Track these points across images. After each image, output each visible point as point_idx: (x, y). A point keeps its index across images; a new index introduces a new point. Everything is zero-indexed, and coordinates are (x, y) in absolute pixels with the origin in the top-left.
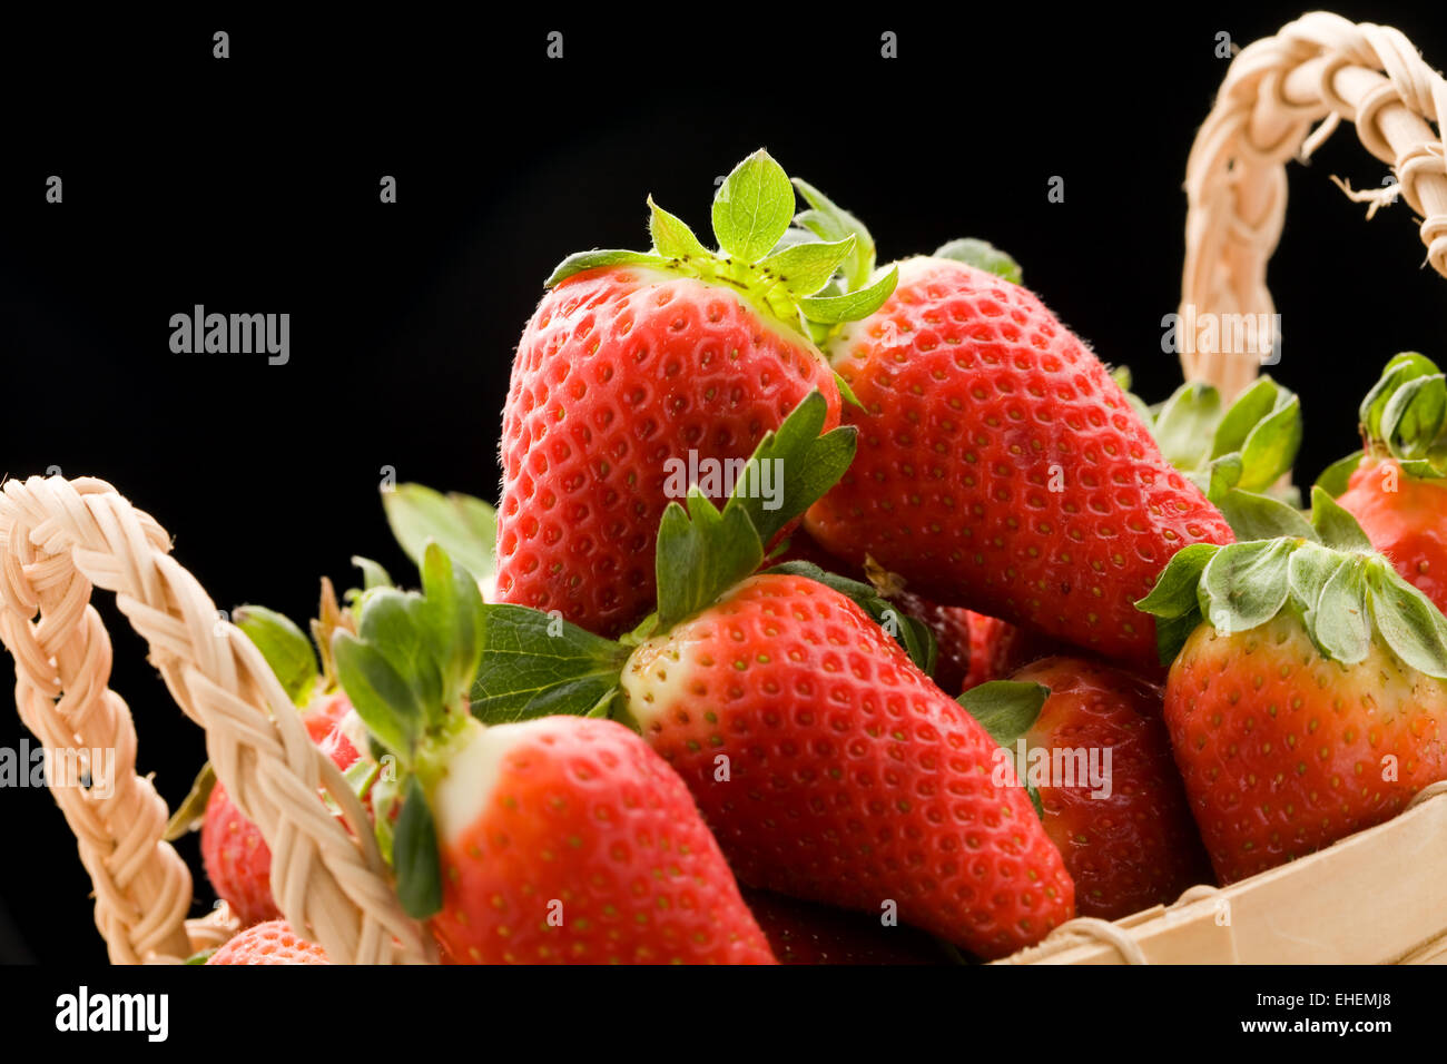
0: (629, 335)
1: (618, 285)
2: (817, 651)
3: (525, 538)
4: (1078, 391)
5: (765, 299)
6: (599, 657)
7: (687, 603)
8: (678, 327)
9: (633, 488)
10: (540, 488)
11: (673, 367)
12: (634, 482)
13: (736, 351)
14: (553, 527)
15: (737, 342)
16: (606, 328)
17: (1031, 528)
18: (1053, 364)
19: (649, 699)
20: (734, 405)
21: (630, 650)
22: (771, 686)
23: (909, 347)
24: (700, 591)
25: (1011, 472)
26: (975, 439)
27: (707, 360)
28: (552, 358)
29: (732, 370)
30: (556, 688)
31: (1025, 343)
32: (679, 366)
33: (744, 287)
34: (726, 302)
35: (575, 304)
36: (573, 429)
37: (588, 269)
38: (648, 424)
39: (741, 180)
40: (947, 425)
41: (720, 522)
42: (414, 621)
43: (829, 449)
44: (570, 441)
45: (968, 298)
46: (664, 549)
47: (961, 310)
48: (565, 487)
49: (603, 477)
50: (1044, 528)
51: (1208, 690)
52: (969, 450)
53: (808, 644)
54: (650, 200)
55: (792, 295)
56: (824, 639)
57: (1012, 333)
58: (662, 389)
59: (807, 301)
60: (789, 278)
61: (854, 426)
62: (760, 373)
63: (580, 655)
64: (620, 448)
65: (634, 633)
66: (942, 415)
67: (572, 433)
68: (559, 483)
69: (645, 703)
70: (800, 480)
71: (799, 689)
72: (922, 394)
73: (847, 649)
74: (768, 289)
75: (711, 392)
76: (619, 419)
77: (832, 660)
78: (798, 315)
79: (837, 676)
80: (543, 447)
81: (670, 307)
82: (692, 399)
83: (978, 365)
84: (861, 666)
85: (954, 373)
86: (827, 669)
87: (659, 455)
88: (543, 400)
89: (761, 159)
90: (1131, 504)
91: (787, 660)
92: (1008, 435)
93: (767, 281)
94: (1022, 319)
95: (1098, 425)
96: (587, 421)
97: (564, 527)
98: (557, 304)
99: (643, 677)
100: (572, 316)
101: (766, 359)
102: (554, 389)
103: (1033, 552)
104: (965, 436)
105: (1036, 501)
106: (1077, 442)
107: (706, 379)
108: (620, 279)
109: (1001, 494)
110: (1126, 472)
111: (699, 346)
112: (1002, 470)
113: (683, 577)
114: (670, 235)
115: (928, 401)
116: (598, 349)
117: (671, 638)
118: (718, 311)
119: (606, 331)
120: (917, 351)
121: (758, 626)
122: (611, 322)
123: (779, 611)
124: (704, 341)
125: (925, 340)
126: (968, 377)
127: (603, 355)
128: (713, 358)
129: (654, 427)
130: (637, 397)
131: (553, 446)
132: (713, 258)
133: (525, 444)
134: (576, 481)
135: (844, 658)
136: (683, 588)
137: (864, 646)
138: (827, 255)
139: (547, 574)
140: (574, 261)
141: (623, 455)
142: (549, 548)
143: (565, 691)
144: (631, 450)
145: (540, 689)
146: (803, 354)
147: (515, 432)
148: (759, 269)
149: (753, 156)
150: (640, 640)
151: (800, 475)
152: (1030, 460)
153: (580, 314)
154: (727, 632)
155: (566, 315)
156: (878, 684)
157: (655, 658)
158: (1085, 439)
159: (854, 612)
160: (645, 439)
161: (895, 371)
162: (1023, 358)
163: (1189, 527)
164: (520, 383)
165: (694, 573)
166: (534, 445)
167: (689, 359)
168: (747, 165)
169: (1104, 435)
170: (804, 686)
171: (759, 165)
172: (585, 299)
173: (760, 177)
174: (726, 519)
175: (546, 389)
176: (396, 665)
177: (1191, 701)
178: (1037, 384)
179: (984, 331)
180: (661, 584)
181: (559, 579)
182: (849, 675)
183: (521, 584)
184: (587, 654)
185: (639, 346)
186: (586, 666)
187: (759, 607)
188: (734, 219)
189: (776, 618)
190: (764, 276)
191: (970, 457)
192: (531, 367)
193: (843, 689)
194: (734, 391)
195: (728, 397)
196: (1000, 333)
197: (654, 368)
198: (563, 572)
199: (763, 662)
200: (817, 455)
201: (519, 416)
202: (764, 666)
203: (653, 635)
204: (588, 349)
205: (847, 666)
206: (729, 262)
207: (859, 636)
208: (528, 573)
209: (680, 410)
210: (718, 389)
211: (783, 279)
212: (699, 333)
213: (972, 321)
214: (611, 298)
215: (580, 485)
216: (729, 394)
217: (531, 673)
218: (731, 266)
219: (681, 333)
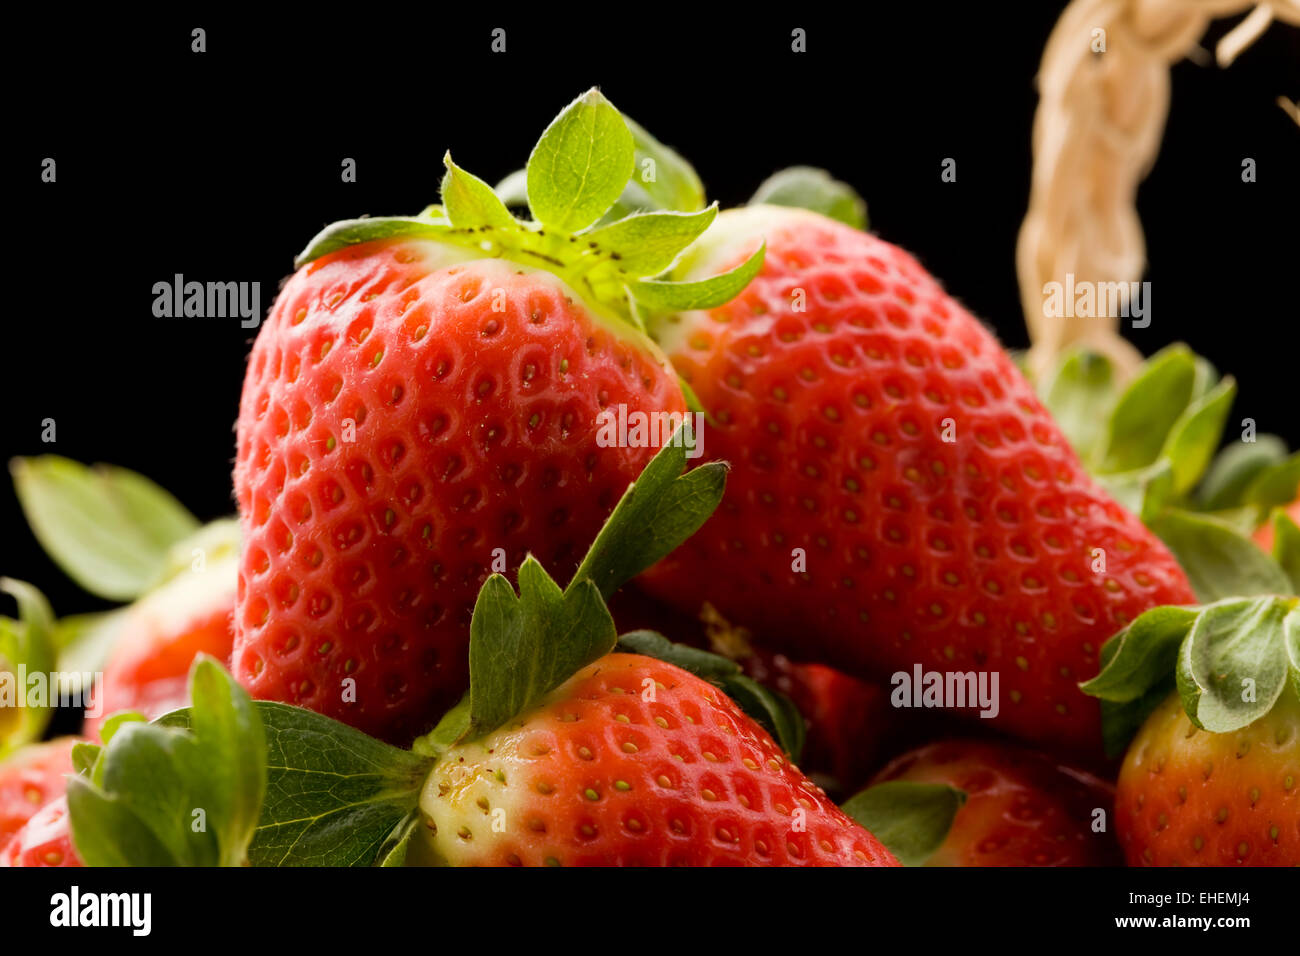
0: (425, 340)
1: (399, 267)
2: (691, 772)
3: (281, 608)
4: (988, 394)
5: (585, 280)
6: (392, 773)
7: (512, 703)
8: (491, 332)
9: (429, 544)
10: (299, 539)
11: (486, 384)
12: (431, 535)
13: (566, 362)
14: (319, 594)
15: (568, 348)
16: (393, 331)
17: (935, 581)
18: (954, 359)
19: (466, 835)
20: (566, 434)
21: (430, 763)
22: (634, 822)
23: (767, 337)
24: (531, 690)
25: (906, 504)
26: (858, 460)
27: (530, 376)
28: (315, 367)
29: (563, 387)
30: (335, 817)
31: (916, 331)
32: (493, 385)
33: (559, 264)
34: (550, 294)
35: (343, 293)
36: (348, 466)
37: (356, 244)
38: (450, 459)
39: (567, 130)
40: (820, 442)
41: (562, 602)
42: (179, 765)
43: (691, 491)
44: (345, 483)
45: (841, 271)
46: (481, 634)
47: (832, 287)
48: (336, 544)
49: (388, 528)
50: (951, 578)
51: (1186, 805)
52: (850, 474)
53: (677, 761)
54: (447, 158)
55: (623, 275)
56: (699, 755)
57: (899, 318)
58: (473, 414)
59: (646, 286)
60: (623, 255)
61: (725, 462)
62: (597, 389)
63: (367, 771)
64: (413, 492)
65: (432, 736)
66: (814, 427)
67: (348, 472)
68: (330, 539)
69: (460, 841)
70: (649, 531)
71: (673, 827)
72: (787, 400)
73: (730, 767)
74: (589, 266)
75: (535, 418)
76: (412, 455)
77: (711, 782)
78: (626, 299)
79: (721, 806)
80: (305, 486)
81: (477, 304)
82: (509, 429)
83: (859, 363)
84: (748, 789)
85: (831, 375)
86: (706, 797)
87: (465, 501)
88: (302, 423)
89: (593, 104)
90: (1061, 545)
91: (655, 788)
92: (903, 456)
93: (595, 258)
94: (908, 297)
95: (1015, 439)
96: (369, 456)
97: (337, 597)
98: (315, 293)
99: (455, 805)
100: (341, 309)
101: (604, 369)
102: (321, 411)
103: (936, 609)
104: (845, 456)
105: (940, 543)
106: (991, 464)
107: (530, 400)
108: (401, 258)
109: (894, 534)
110: (1056, 502)
111: (518, 357)
112: (894, 502)
113: (508, 671)
114: (471, 201)
115: (796, 412)
116: (383, 359)
117: (491, 751)
118: (541, 308)
119: (392, 336)
120: (778, 343)
121: (611, 740)
122: (397, 322)
123: (636, 716)
124: (525, 349)
125: (788, 327)
126: (845, 379)
127: (391, 367)
128: (537, 374)
129: (460, 465)
130: (437, 425)
131: (321, 486)
132: (523, 229)
133: (278, 481)
134: (352, 534)
135: (727, 780)
136: (507, 686)
137: (748, 760)
138: (681, 230)
139: (311, 656)
140: (338, 233)
141: (416, 501)
142: (315, 622)
143: (349, 822)
144: (428, 496)
145: (315, 818)
146: (645, 358)
147: (261, 462)
148: (583, 242)
149: (582, 98)
150: (443, 748)
151: (650, 526)
152: (930, 490)
153: (352, 308)
154: (569, 747)
155: (333, 309)
156: (771, 814)
157: (470, 780)
158: (1002, 460)
159: (729, 711)
160: (448, 480)
161: (749, 369)
162: (917, 351)
163: (1136, 575)
164: (265, 395)
165: (523, 667)
166: (291, 483)
167: (506, 377)
168: (576, 110)
169: (1024, 453)
170: (678, 822)
171: (591, 111)
172: (356, 287)
173: (593, 126)
174: (570, 598)
175: (307, 408)
176: (157, 829)
177: (1162, 818)
178: (935, 387)
179: (864, 316)
180: (475, 678)
181: (328, 663)
182: (735, 805)
183: (277, 669)
184: (375, 769)
185: (439, 358)
186: (374, 786)
187: (607, 710)
188: (556, 181)
189: (634, 727)
190: (588, 252)
191: (852, 484)
192: (282, 376)
193: (728, 825)
194: (564, 418)
195: (557, 426)
196: (883, 318)
197: (459, 388)
198: (334, 653)
199: (623, 790)
200: (675, 499)
201: (268, 441)
202: (623, 796)
203: (461, 742)
204: (367, 359)
205: (731, 792)
206: (541, 233)
207: (741, 747)
208: (286, 652)
209: (494, 443)
210: (544, 414)
211: (615, 257)
212: (519, 337)
213: (846, 302)
214: (392, 287)
215: (359, 537)
216: (559, 421)
217: (302, 797)
218: (544, 238)
219: (494, 340)
